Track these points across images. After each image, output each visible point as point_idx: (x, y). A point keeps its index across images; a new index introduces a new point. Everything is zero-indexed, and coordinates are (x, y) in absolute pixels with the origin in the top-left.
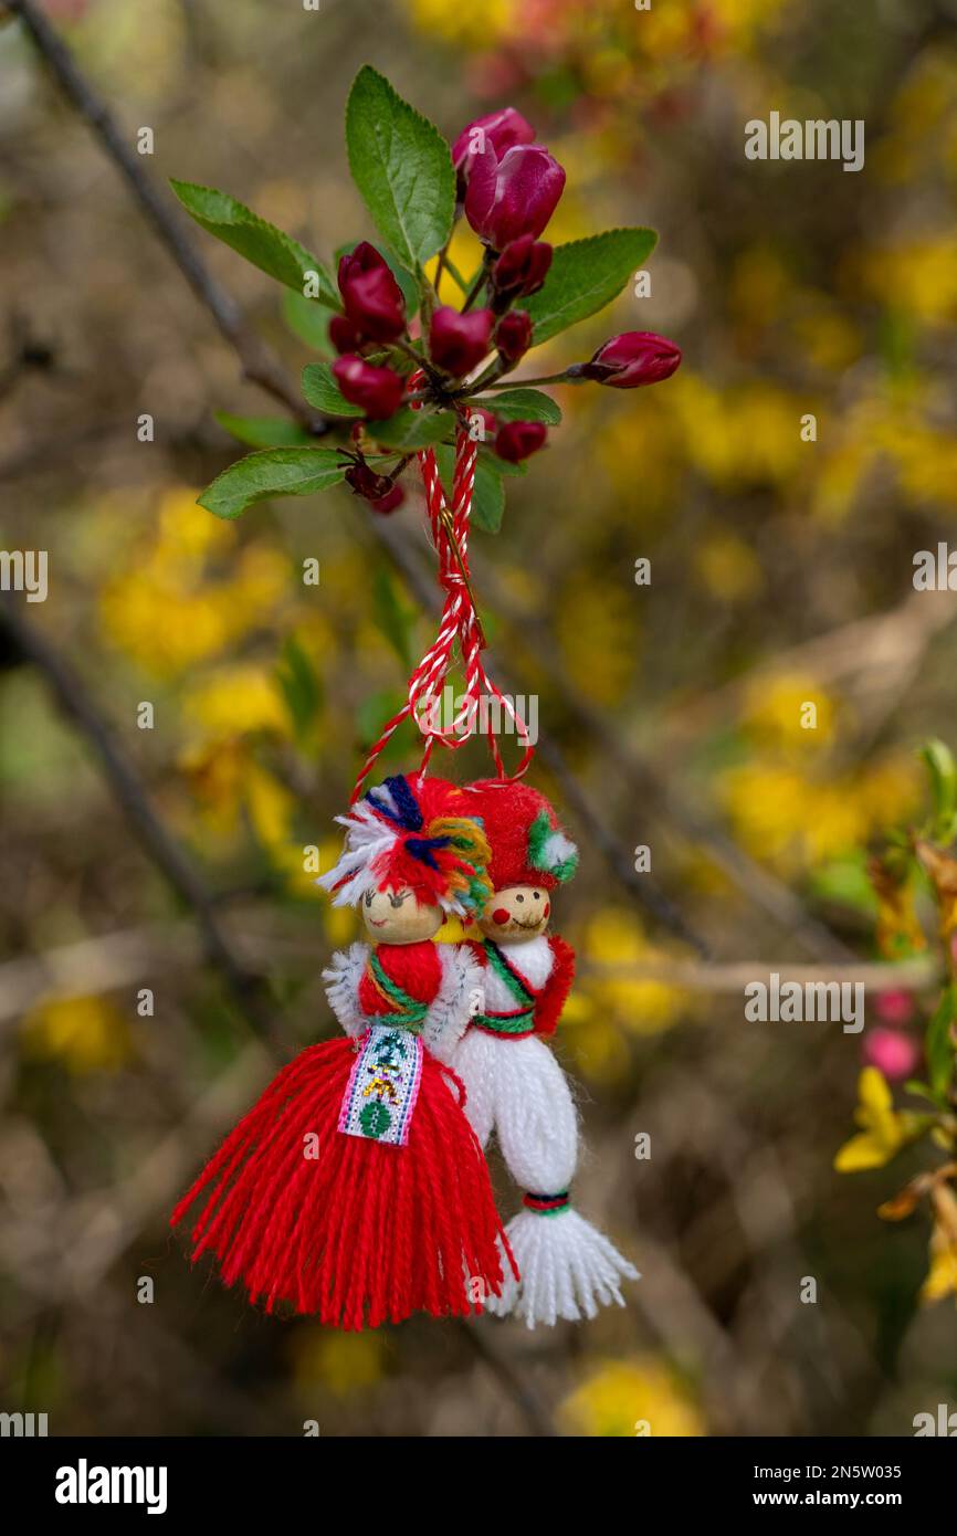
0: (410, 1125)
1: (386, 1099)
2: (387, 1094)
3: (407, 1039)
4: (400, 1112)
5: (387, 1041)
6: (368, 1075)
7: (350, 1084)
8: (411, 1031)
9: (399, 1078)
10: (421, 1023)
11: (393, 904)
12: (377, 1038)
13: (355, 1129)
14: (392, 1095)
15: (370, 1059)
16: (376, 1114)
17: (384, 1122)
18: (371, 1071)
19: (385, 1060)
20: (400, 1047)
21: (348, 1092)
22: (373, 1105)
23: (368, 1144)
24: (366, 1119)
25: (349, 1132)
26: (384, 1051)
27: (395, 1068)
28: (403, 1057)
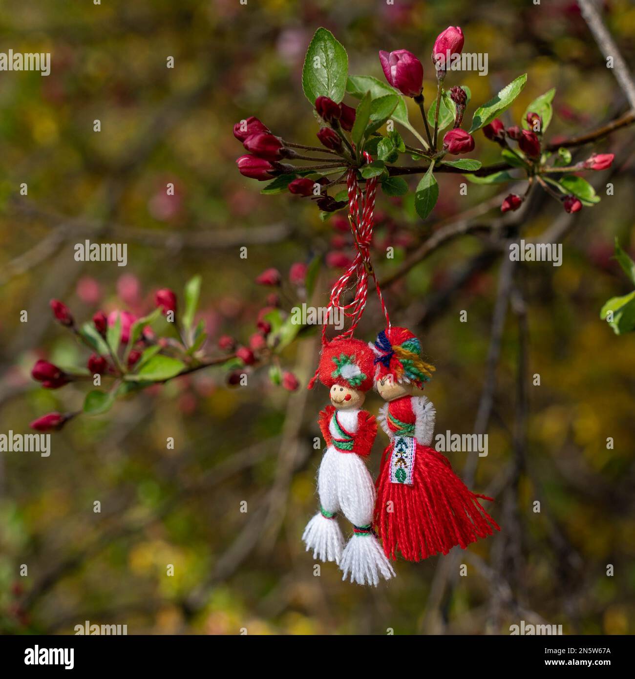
0: (413, 476)
1: (403, 466)
2: (403, 464)
3: (407, 440)
4: (409, 470)
5: (399, 442)
6: (396, 457)
7: (390, 462)
8: (408, 436)
9: (406, 457)
12: (396, 442)
13: (395, 480)
14: (405, 464)
15: (395, 451)
16: (401, 474)
18: (397, 456)
19: (401, 450)
20: (405, 443)
21: (390, 465)
22: (399, 469)
23: (402, 485)
24: (398, 476)
25: (393, 482)
27: (405, 453)
28: (407, 448)
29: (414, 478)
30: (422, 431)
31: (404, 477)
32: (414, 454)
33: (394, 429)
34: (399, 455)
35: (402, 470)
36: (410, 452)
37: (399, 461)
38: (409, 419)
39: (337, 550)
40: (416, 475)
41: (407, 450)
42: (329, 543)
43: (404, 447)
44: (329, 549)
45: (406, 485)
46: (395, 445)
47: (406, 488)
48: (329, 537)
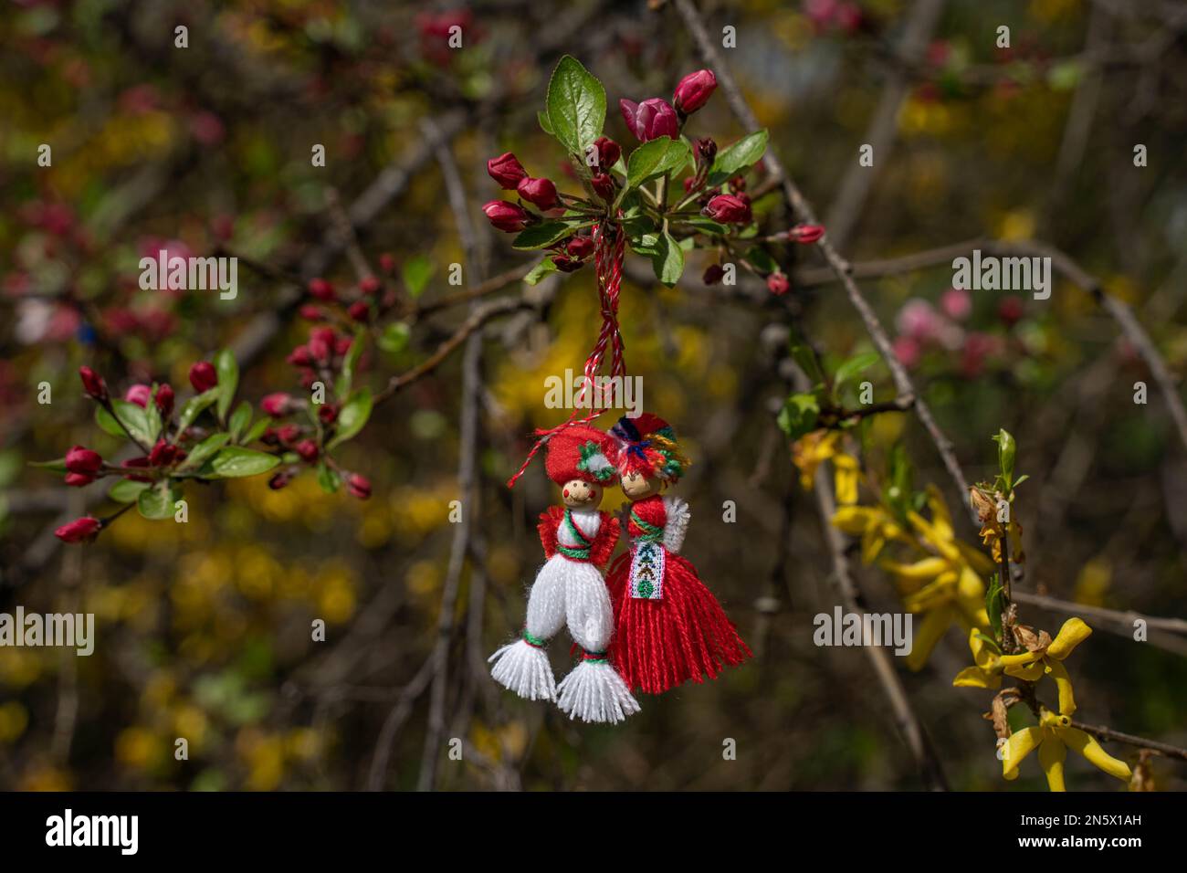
0: (663, 589)
2: (649, 575)
3: (655, 547)
4: (657, 583)
5: (645, 549)
6: (638, 568)
7: (631, 573)
8: (657, 542)
9: (654, 567)
10: (661, 536)
11: (631, 480)
12: (639, 549)
13: (637, 595)
14: (652, 575)
15: (637, 559)
16: (645, 586)
17: (651, 591)
18: (640, 565)
19: (646, 559)
20: (652, 551)
21: (631, 576)
22: (643, 582)
23: (645, 601)
24: (641, 589)
25: (634, 597)
26: (644, 554)
27: (651, 561)
28: (654, 555)
29: (664, 592)
30: (675, 536)
32: (663, 563)
34: (643, 564)
35: (648, 583)
36: (659, 561)
37: (643, 571)
38: (659, 522)
39: (552, 684)
40: (666, 588)
41: (654, 559)
42: (542, 676)
43: (650, 554)
44: (543, 683)
45: (652, 601)
46: (638, 552)
47: (650, 604)
48: (541, 668)
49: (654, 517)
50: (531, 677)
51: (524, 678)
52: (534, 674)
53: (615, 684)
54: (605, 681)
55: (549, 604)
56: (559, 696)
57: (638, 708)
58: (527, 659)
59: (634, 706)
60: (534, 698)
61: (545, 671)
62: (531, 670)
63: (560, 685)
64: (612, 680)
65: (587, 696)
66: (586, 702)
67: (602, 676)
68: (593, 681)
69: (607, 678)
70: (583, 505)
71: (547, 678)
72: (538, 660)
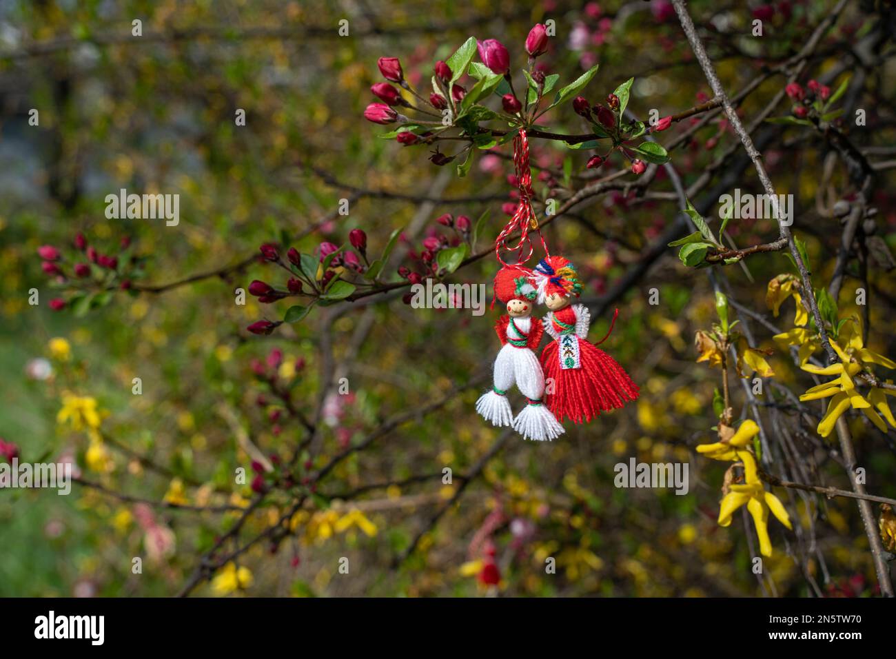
29: (581, 363)
30: (582, 329)
31: (573, 365)
32: (578, 346)
33: (559, 330)
34: (566, 349)
35: (571, 359)
36: (575, 345)
37: (566, 352)
38: (572, 321)
39: (511, 417)
40: (582, 361)
41: (572, 344)
42: (505, 413)
43: (569, 342)
44: (505, 417)
45: (575, 369)
46: (562, 341)
47: (574, 371)
48: (504, 408)
49: (569, 319)
50: (498, 413)
51: (495, 414)
52: (500, 412)
53: (548, 418)
54: (542, 416)
55: (505, 373)
56: (516, 424)
57: (563, 431)
58: (496, 403)
59: (560, 429)
60: (500, 425)
61: (507, 410)
62: (498, 410)
63: (516, 419)
64: (546, 416)
65: (532, 425)
66: (532, 429)
67: (540, 414)
68: (535, 417)
69: (543, 414)
70: (520, 314)
71: (508, 415)
72: (502, 403)
